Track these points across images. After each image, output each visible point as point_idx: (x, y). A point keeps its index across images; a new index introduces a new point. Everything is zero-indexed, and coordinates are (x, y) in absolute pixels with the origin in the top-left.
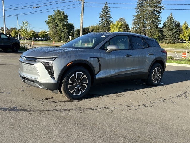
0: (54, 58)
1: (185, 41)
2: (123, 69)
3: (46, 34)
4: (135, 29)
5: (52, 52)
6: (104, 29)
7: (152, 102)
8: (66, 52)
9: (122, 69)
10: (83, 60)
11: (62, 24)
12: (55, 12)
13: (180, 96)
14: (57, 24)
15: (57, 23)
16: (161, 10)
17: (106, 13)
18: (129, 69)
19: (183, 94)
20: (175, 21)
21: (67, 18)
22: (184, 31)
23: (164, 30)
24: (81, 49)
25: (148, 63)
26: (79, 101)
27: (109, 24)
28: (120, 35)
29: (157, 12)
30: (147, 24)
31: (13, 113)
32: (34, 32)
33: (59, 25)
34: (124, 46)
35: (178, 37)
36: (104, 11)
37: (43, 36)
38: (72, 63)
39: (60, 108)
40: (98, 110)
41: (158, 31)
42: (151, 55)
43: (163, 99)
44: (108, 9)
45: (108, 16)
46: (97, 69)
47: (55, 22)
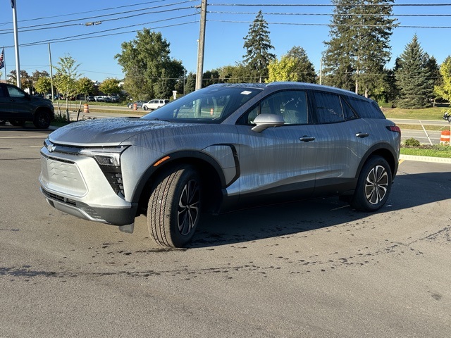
0: (124, 146)
1: (447, 101)
2: (294, 172)
3: (117, 87)
4: (328, 73)
5: (119, 132)
6: (255, 74)
7: (365, 252)
8: (154, 132)
9: (291, 172)
10: (194, 152)
11: (155, 62)
12: (139, 34)
13: (432, 236)
14: (143, 62)
15: (145, 60)
16: (389, 29)
17: (258, 37)
18: (307, 172)
19: (440, 232)
20: (423, 54)
21: (167, 49)
22: (444, 78)
23: (397, 76)
24: (191, 125)
25: (356, 157)
26: (185, 251)
27: (265, 61)
28: (287, 90)
29: (380, 33)
30: (356, 61)
31: (20, 281)
32: (89, 81)
33: (148, 66)
34: (296, 114)
35: (431, 92)
36: (254, 31)
37: (110, 90)
38: (168, 157)
39: (138, 269)
40: (231, 273)
41: (384, 79)
42: (362, 136)
43: (392, 245)
44: (265, 27)
45: (264, 42)
46: (229, 173)
47: (140, 57)
